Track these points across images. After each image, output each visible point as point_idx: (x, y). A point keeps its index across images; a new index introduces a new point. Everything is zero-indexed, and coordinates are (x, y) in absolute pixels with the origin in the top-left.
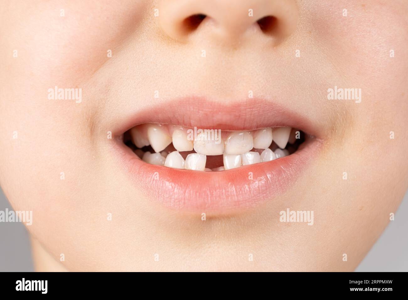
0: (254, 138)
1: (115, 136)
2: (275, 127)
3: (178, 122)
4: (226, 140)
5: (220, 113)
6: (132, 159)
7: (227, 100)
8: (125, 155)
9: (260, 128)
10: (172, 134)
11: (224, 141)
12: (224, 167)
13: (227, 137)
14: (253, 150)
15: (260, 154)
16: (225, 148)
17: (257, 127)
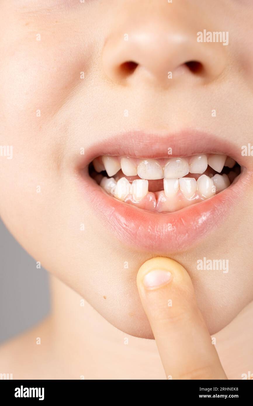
0: (189, 165)
1: (79, 169)
2: (210, 154)
3: (125, 153)
4: (164, 167)
5: (157, 144)
6: (94, 190)
7: (163, 133)
8: (88, 186)
9: (195, 154)
10: (120, 161)
11: (163, 167)
12: (164, 191)
13: (165, 164)
14: (189, 175)
15: (196, 180)
16: (163, 174)
17: (192, 154)
